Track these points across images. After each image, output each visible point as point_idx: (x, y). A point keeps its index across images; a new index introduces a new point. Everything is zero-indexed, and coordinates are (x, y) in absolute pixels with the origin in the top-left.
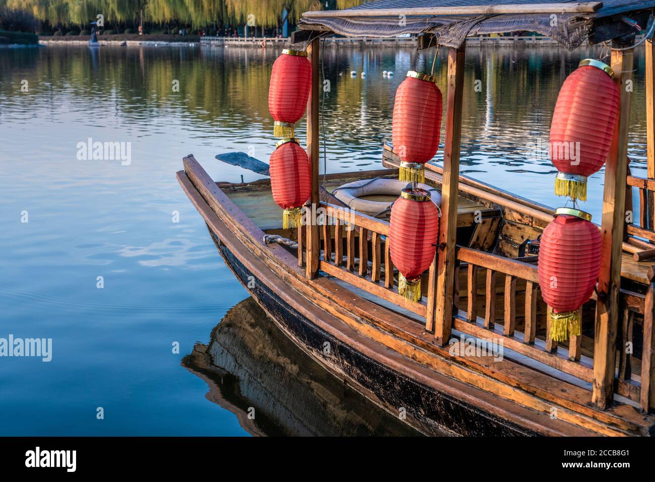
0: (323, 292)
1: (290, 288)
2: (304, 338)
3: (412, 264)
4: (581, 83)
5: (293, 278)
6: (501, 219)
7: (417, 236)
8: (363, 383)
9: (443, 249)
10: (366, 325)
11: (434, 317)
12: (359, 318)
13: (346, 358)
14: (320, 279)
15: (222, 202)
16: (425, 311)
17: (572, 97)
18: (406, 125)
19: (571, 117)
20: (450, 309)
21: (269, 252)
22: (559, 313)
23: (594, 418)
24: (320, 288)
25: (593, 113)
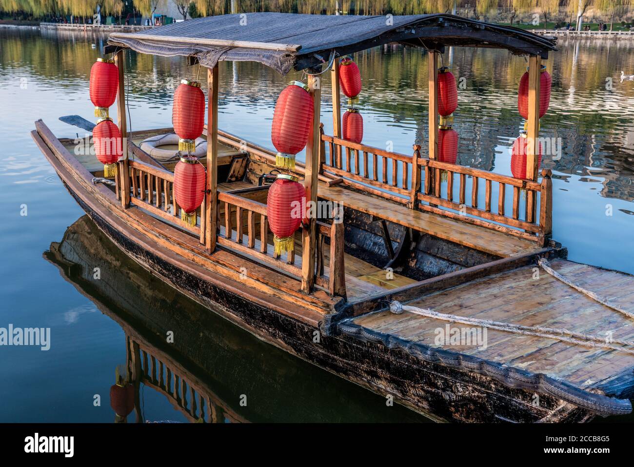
0: (134, 217)
1: (112, 214)
2: (123, 245)
3: (189, 204)
4: (290, 97)
5: (113, 207)
6: (248, 159)
7: (192, 186)
8: (163, 274)
9: (209, 193)
10: (162, 239)
11: (205, 235)
12: (158, 235)
13: (151, 259)
14: (131, 209)
15: (63, 153)
16: (199, 231)
17: (285, 105)
18: (181, 115)
19: (284, 118)
20: (215, 231)
21: (96, 189)
22: (280, 238)
23: (303, 299)
24: (131, 214)
25: (297, 115)
